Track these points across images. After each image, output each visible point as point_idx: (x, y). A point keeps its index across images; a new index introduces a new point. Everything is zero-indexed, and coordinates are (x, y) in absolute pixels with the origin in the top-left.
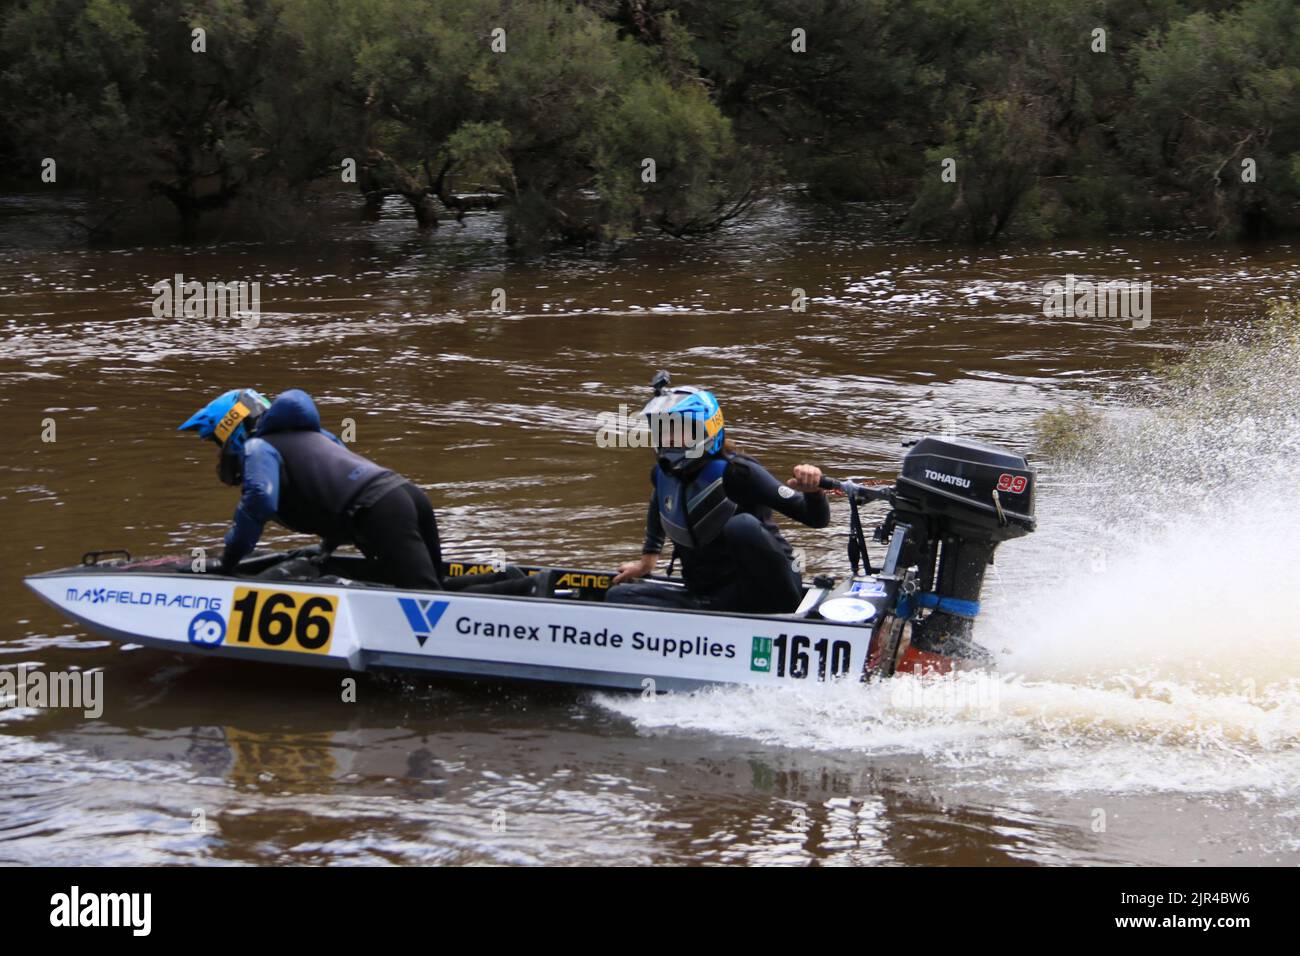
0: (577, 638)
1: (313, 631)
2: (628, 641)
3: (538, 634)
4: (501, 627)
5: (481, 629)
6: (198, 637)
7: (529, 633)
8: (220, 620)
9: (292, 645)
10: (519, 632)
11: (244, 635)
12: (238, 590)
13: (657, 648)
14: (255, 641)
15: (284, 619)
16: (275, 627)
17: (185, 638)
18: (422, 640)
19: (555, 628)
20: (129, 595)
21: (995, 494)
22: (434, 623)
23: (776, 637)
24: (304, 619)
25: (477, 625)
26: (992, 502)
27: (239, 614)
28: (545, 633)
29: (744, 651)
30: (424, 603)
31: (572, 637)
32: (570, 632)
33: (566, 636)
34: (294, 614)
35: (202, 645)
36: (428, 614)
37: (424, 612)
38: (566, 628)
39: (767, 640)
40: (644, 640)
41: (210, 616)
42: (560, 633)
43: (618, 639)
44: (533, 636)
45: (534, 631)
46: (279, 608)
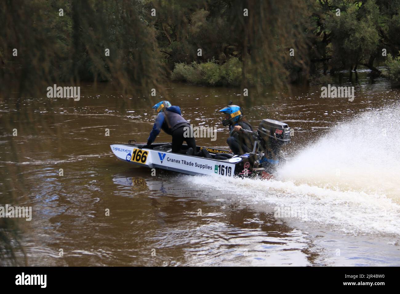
0: (186, 163)
1: (144, 159)
2: (194, 165)
3: (180, 162)
4: (174, 160)
5: (171, 160)
6: (127, 159)
7: (178, 162)
8: (131, 155)
9: (140, 162)
10: (177, 161)
11: (133, 159)
12: (134, 149)
13: (199, 167)
14: (135, 161)
15: (140, 155)
16: (138, 158)
18: (162, 162)
19: (183, 161)
21: (275, 134)
22: (164, 158)
23: (219, 165)
24: (143, 156)
25: (170, 159)
26: (274, 136)
27: (134, 154)
28: (181, 162)
29: (214, 168)
30: (162, 154)
31: (185, 163)
32: (185, 162)
33: (184, 163)
34: (141, 155)
35: (128, 161)
36: (163, 156)
37: (162, 156)
38: (185, 161)
39: (217, 166)
40: (197, 164)
41: (129, 154)
42: (183, 162)
43: (193, 164)
44: (179, 162)
45: (179, 161)
46: (140, 153)
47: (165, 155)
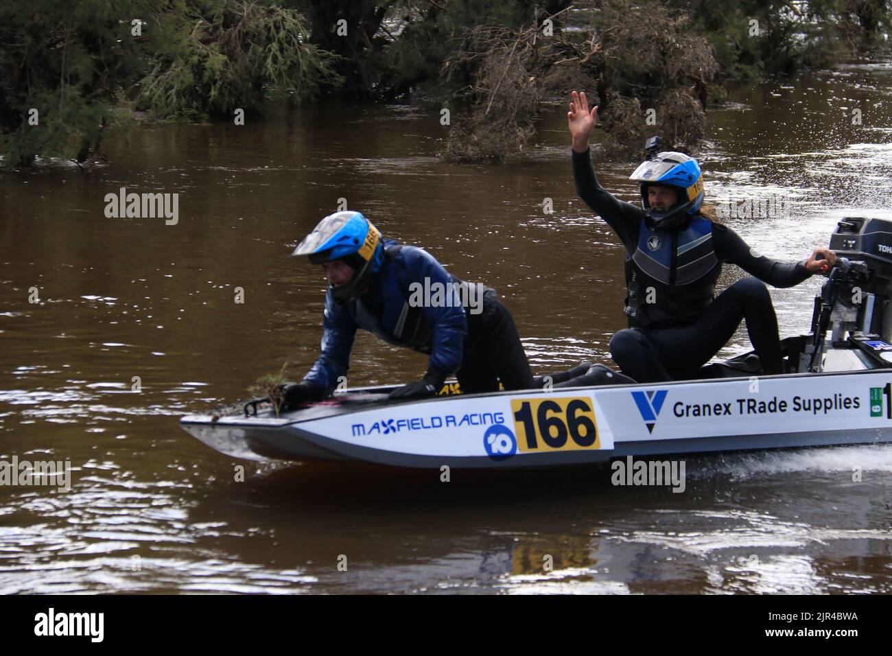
0: (757, 409)
1: (582, 430)
2: (791, 405)
3: (730, 409)
4: (704, 406)
5: (691, 410)
6: (495, 450)
7: (724, 409)
8: (507, 431)
9: (571, 445)
10: (717, 408)
11: (532, 442)
12: (513, 402)
13: (809, 409)
14: (543, 447)
15: (558, 423)
16: (554, 431)
17: (484, 453)
18: (651, 427)
19: (741, 401)
20: (419, 422)
22: (658, 411)
24: (574, 422)
25: (688, 407)
27: (522, 424)
28: (735, 408)
30: (650, 393)
31: (753, 408)
32: (752, 404)
33: (749, 407)
34: (563, 416)
35: (500, 457)
36: (654, 403)
37: (650, 402)
38: (749, 401)
39: (878, 389)
40: (800, 402)
41: (498, 429)
42: (745, 405)
43: (783, 405)
44: (727, 411)
45: (727, 407)
46: (550, 414)
47: (662, 395)
